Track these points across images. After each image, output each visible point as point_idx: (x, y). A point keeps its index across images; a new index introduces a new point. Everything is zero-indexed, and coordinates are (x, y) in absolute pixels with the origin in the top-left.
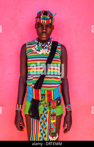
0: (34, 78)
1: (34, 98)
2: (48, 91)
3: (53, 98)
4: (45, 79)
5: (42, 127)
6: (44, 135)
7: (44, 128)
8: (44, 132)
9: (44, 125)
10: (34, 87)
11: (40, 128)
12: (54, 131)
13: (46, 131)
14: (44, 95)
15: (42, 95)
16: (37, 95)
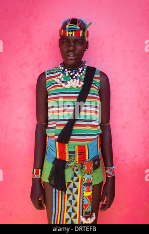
0: (58, 125)
1: (58, 157)
2: (79, 146)
6: (73, 214)
7: (73, 204)
8: (73, 211)
9: (74, 199)
10: (58, 140)
13: (77, 209)
14: (74, 153)
15: (70, 152)
16: (62, 152)
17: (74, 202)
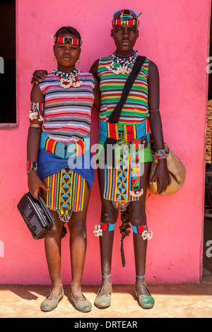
0: (108, 108)
1: (109, 137)
2: (127, 126)
3: (135, 137)
4: (123, 110)
5: (121, 178)
6: (123, 190)
7: (123, 181)
8: (123, 187)
9: (124, 176)
10: (108, 121)
11: (118, 180)
12: (137, 184)
13: (127, 185)
14: (123, 132)
15: (119, 131)
16: (113, 131)
17: (124, 179)
